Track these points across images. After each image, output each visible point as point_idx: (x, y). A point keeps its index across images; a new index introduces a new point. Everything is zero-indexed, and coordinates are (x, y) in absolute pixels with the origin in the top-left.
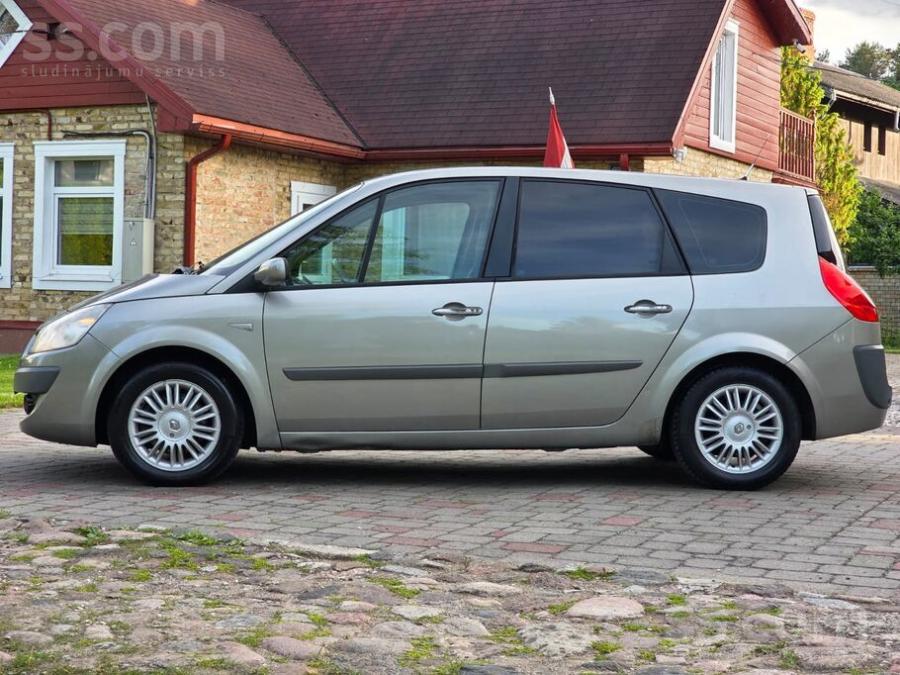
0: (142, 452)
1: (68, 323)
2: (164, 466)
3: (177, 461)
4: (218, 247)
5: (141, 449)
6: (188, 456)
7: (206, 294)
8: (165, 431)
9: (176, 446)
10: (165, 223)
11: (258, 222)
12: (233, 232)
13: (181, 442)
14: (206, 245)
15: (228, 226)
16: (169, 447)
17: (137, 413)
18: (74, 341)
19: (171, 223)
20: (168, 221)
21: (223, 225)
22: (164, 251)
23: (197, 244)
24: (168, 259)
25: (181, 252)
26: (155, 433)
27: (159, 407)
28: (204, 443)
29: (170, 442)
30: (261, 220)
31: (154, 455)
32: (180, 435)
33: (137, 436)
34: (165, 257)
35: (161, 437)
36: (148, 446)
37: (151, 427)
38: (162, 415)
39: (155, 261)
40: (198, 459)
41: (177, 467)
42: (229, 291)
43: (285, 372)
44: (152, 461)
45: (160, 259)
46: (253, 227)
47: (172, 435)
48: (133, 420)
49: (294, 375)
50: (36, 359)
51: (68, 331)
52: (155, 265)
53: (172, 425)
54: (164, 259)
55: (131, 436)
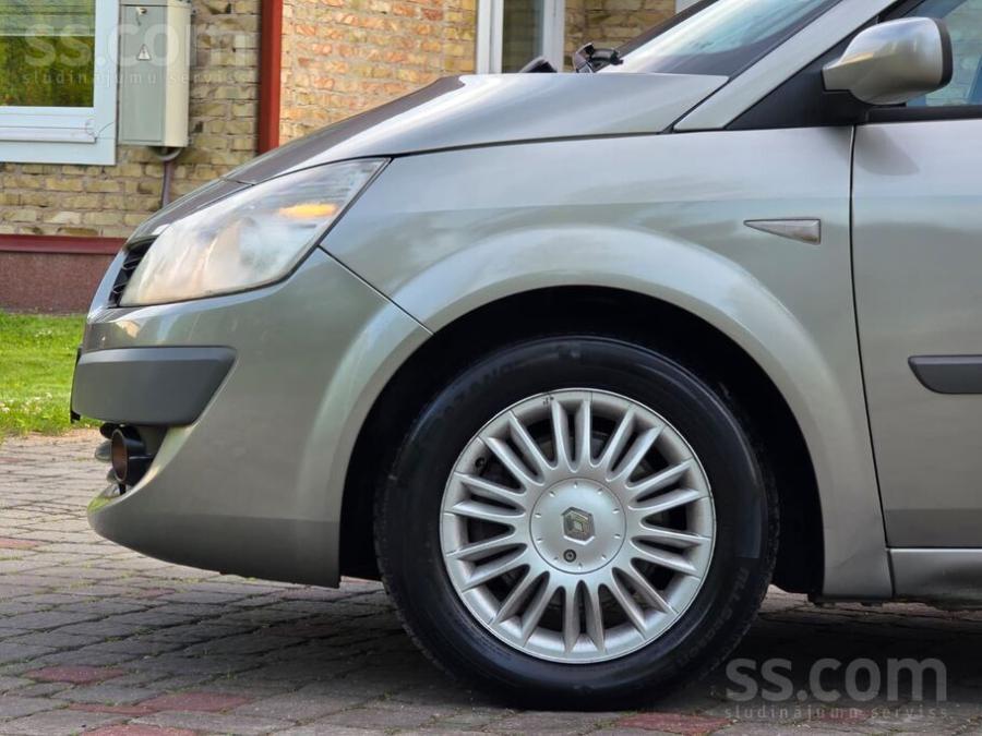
0: (481, 606)
1: (247, 217)
2: (545, 646)
3: (583, 630)
4: (329, 66)
5: (477, 594)
6: (616, 619)
7: (671, 130)
8: (551, 543)
9: (582, 587)
10: (215, 12)
11: (412, 14)
12: (359, 34)
13: (597, 575)
14: (303, 62)
15: (349, 20)
16: (561, 592)
17: (465, 486)
18: (274, 272)
19: (228, 10)
20: (222, 6)
21: (339, 16)
22: (210, 76)
23: (286, 60)
24: (221, 93)
25: (251, 76)
26: (517, 549)
27: (533, 471)
28: (664, 579)
29: (564, 577)
30: (418, 10)
31: (519, 614)
32: (593, 554)
33: (463, 559)
34: (213, 87)
35: (538, 560)
36: (498, 589)
37: (505, 529)
38: (543, 493)
39: (191, 98)
40: (648, 628)
41: (583, 651)
42: (743, 122)
43: (913, 367)
44: (511, 632)
45: (203, 92)
46: (402, 24)
47: (570, 555)
48: (454, 507)
49: (939, 378)
50: (153, 323)
51: (253, 241)
52: (191, 104)
53: (569, 526)
54: (212, 92)
55: (447, 557)
